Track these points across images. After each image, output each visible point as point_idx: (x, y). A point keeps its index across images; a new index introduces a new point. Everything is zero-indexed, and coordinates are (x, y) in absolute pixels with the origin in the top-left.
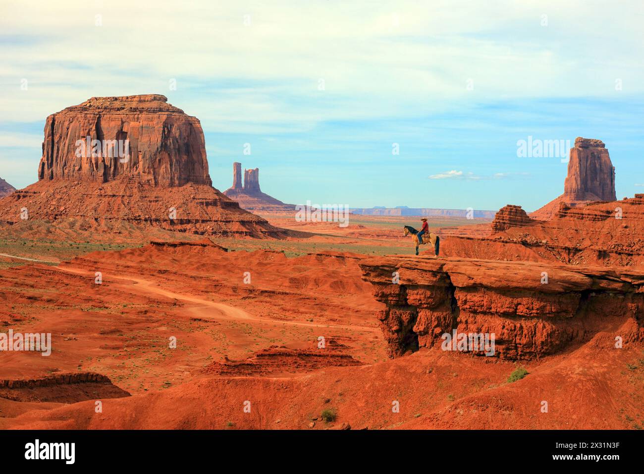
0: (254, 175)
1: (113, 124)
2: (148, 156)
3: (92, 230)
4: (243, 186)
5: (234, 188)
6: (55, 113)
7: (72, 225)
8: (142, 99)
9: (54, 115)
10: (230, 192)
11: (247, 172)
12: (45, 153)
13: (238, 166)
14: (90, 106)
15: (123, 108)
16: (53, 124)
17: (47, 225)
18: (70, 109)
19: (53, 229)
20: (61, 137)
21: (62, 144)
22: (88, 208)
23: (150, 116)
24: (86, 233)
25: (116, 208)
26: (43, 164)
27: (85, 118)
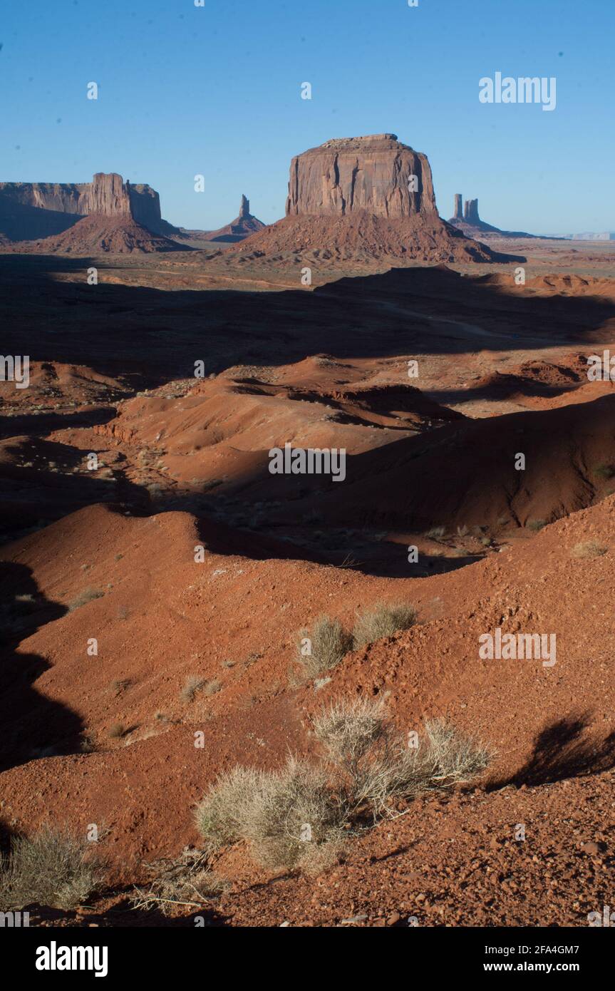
0: (474, 205)
1: (349, 163)
2: (381, 191)
3: (334, 258)
4: (464, 215)
5: (455, 218)
6: (298, 154)
7: (316, 254)
8: (375, 138)
9: (298, 157)
10: (453, 220)
11: (467, 203)
12: (291, 191)
13: (459, 197)
14: (329, 146)
15: (358, 148)
16: (297, 165)
17: (295, 255)
18: (313, 151)
19: (300, 259)
20: (304, 177)
21: (305, 182)
22: (330, 239)
23: (382, 154)
24: (329, 262)
25: (354, 239)
26: (290, 201)
27: (325, 158)
